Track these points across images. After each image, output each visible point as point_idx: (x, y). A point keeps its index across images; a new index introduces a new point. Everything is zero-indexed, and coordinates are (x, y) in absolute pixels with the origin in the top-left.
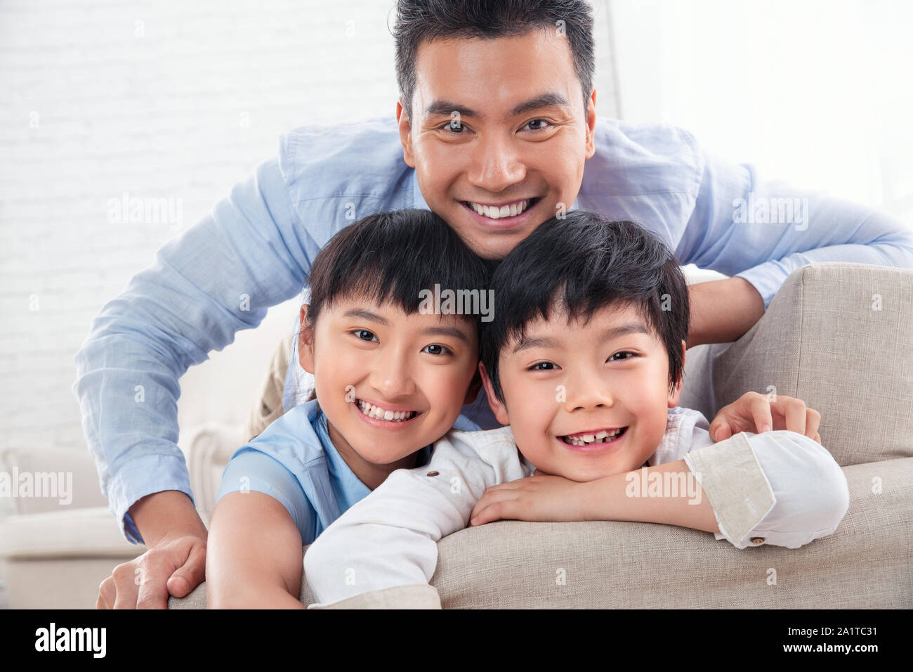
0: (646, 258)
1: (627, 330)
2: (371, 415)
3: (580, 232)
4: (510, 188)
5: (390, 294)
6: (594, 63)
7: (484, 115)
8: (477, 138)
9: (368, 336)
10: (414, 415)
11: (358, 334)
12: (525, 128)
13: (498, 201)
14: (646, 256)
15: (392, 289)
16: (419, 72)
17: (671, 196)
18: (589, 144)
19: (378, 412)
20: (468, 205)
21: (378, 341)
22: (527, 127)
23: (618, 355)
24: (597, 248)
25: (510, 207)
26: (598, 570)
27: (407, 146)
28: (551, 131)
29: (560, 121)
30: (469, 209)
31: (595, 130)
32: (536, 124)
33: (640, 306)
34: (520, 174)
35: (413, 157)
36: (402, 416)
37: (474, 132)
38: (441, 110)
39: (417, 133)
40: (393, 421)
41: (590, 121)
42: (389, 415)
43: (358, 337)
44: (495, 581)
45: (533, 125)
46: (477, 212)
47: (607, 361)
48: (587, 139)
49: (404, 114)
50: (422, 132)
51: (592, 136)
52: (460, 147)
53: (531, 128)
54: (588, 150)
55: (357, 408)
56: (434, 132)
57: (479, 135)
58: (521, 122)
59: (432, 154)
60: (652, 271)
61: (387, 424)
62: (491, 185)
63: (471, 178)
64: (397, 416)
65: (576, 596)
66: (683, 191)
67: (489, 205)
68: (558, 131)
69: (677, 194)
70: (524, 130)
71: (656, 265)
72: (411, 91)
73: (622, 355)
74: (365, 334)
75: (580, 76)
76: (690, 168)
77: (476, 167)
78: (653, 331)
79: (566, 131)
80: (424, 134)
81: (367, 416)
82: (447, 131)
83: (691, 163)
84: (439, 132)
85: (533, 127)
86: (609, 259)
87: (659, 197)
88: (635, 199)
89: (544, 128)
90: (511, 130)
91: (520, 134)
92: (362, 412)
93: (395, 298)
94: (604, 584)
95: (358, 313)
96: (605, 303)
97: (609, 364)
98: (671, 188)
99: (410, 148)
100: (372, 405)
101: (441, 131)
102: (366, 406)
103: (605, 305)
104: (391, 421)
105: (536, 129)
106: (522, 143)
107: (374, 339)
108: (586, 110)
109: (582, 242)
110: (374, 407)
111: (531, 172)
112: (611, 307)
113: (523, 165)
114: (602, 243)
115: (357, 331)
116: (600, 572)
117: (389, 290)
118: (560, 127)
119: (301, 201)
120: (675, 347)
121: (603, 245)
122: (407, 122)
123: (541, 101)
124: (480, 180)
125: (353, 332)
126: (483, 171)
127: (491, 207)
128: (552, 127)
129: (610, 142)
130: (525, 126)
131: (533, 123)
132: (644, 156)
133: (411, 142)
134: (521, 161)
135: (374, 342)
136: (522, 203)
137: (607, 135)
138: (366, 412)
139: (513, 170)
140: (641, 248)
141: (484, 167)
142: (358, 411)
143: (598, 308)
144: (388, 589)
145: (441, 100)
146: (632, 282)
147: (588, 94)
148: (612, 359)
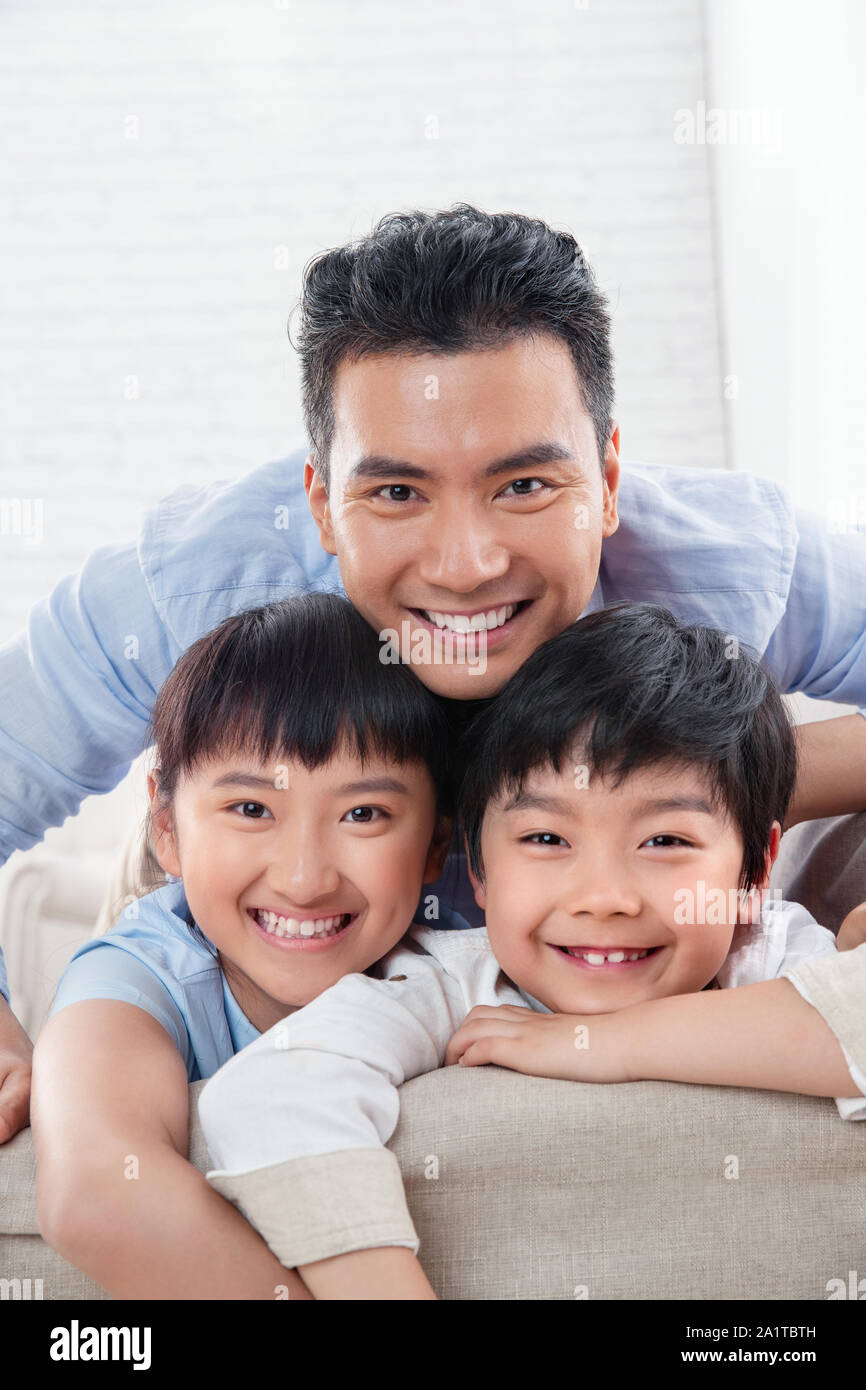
0: (729, 696)
1: (679, 805)
2: (280, 933)
3: (632, 643)
4: (485, 587)
5: (278, 743)
6: (614, 388)
7: (443, 477)
8: (431, 508)
9: (255, 810)
10: (347, 920)
11: (241, 809)
12: (507, 492)
13: (469, 608)
14: (729, 692)
15: (281, 732)
16: (339, 410)
17: (738, 596)
18: (609, 513)
19: (290, 925)
20: (421, 613)
21: (272, 817)
22: (510, 490)
23: (660, 840)
24: (651, 674)
25: (486, 616)
26: (638, 1146)
27: (324, 521)
28: (547, 495)
29: (562, 481)
30: (422, 619)
31: (618, 491)
32: (524, 486)
33: (705, 770)
34: (500, 565)
35: (333, 538)
36: (329, 924)
37: (427, 500)
38: (375, 471)
39: (337, 504)
40: (314, 937)
41: (610, 476)
42: (307, 928)
43: (240, 814)
44: (480, 1155)
45: (519, 486)
46: (435, 624)
47: (642, 846)
48: (606, 505)
49: (318, 479)
50: (346, 502)
51: (614, 501)
52: (405, 524)
53: (517, 492)
54: (608, 523)
55: (254, 923)
56: (363, 501)
57: (435, 504)
58: (500, 484)
59: (362, 537)
60: (733, 719)
61: (305, 944)
62: (455, 583)
63: (424, 572)
64: (321, 926)
65: (602, 1182)
66: (760, 589)
67: (453, 614)
68: (559, 496)
69: (748, 593)
70: (505, 496)
71: (741, 708)
72: (328, 442)
73: (667, 841)
74: (251, 807)
75: (591, 410)
76: (771, 550)
77: (431, 553)
78: (722, 808)
79: (572, 495)
80: (348, 505)
81: (273, 934)
82: (383, 498)
83: (772, 541)
84: (372, 502)
85: (520, 490)
86: (667, 693)
87: (720, 595)
88: (681, 599)
89: (538, 491)
90: (485, 497)
91: (500, 501)
92: (265, 931)
93: (286, 748)
94: (646, 1167)
95: (233, 779)
96: (650, 760)
97: (643, 852)
98: (740, 584)
99: (329, 525)
100: (279, 915)
101: (375, 499)
102: (270, 919)
103: (650, 764)
104: (312, 937)
105: (523, 493)
106: (503, 515)
107: (265, 814)
108: (603, 461)
109: (631, 661)
110: (282, 918)
111: (516, 561)
112: (657, 769)
113: (505, 551)
114: (660, 666)
115: (238, 805)
116: (641, 1147)
117: (276, 734)
118: (562, 490)
119: (172, 597)
120: (755, 835)
121: (661, 671)
122: (323, 489)
123: (530, 456)
124: (437, 574)
125: (231, 808)
126: (443, 560)
127: (456, 617)
128: (549, 490)
129: (643, 507)
130: (507, 488)
131: (519, 483)
132: (698, 530)
133: (329, 516)
134: (500, 544)
135: (265, 818)
136: (504, 608)
137: (637, 497)
138: (270, 929)
139: (488, 558)
140: (723, 678)
141: (443, 555)
142: (258, 928)
143: (639, 765)
144: (333, 1153)
145: (374, 455)
146: (696, 734)
147: (605, 433)
148: (651, 843)
